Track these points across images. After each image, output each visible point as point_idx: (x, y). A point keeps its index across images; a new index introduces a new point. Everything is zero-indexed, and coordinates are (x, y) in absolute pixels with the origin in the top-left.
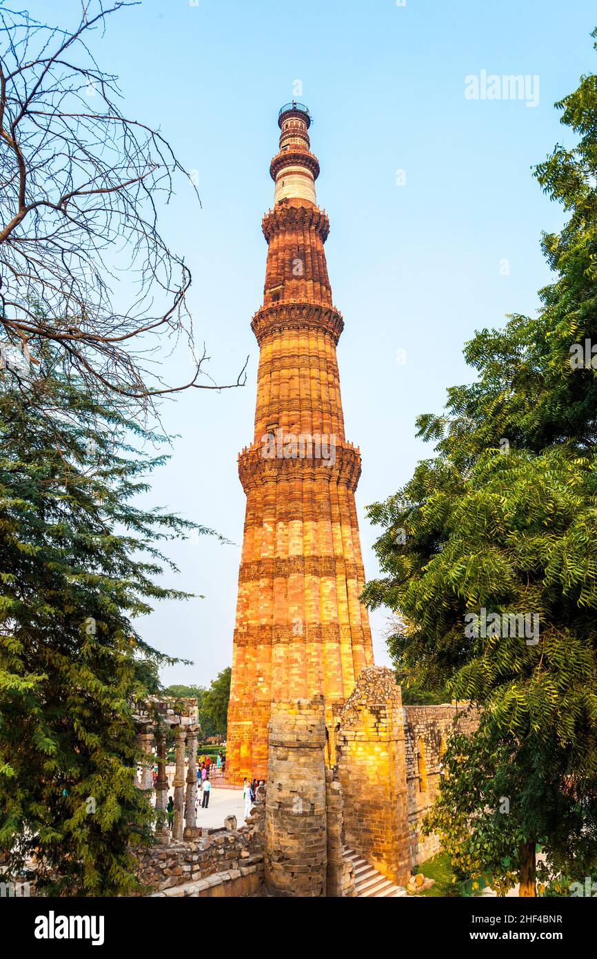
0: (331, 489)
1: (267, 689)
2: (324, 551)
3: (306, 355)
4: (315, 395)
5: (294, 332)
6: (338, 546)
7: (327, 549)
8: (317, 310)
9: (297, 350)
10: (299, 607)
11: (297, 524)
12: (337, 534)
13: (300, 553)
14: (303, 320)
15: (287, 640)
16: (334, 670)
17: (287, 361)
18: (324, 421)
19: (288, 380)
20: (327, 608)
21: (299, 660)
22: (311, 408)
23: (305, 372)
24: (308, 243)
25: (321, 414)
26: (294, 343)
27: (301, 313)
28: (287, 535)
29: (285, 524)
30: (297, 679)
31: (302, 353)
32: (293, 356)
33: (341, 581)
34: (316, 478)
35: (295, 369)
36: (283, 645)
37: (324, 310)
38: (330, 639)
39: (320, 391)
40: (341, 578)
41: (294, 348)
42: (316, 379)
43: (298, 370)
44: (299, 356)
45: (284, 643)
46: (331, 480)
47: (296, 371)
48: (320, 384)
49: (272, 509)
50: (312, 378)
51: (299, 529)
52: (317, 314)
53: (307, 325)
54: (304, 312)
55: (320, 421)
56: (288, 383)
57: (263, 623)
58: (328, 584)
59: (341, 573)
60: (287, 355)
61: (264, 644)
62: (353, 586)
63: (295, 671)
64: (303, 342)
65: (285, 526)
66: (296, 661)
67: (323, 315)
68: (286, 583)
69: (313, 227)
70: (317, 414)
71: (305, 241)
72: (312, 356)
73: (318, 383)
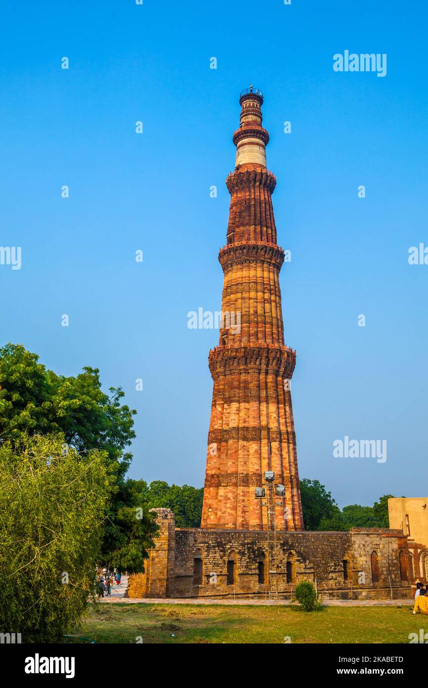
0: (261, 378)
1: (214, 517)
2: (252, 423)
3: (246, 283)
4: (252, 312)
5: (239, 266)
6: (264, 420)
7: (254, 422)
8: (254, 248)
9: (240, 279)
10: (233, 463)
11: (235, 405)
12: (264, 410)
13: (235, 425)
14: (244, 257)
15: (226, 484)
16: (254, 505)
17: (234, 288)
18: (258, 329)
19: (234, 302)
20: (252, 463)
21: (231, 498)
22: (249, 321)
23: (246, 295)
24: (253, 197)
25: (255, 324)
26: (239, 274)
27: (243, 252)
28: (229, 413)
29: (228, 406)
30: (229, 511)
31: (244, 281)
32: (238, 284)
33: (265, 444)
34: (249, 371)
35: (238, 294)
36: (223, 488)
37: (260, 247)
38: (253, 484)
39: (257, 308)
40: (264, 441)
41: (238, 278)
42: (253, 299)
43: (241, 294)
44: (242, 284)
45: (224, 486)
46: (261, 372)
47: (239, 295)
48: (257, 302)
49: (221, 395)
50: (250, 299)
51: (236, 409)
52: (255, 251)
53: (248, 260)
54: (245, 251)
55: (255, 329)
56: (234, 304)
57: (213, 473)
58: (253, 446)
59: (265, 438)
60: (235, 283)
61: (213, 487)
62: (275, 447)
63: (228, 505)
64: (245, 273)
65: (228, 407)
66: (229, 499)
67: (259, 250)
68: (227, 446)
69: (258, 184)
70: (252, 325)
71: (250, 195)
72: (251, 282)
73: (254, 302)
